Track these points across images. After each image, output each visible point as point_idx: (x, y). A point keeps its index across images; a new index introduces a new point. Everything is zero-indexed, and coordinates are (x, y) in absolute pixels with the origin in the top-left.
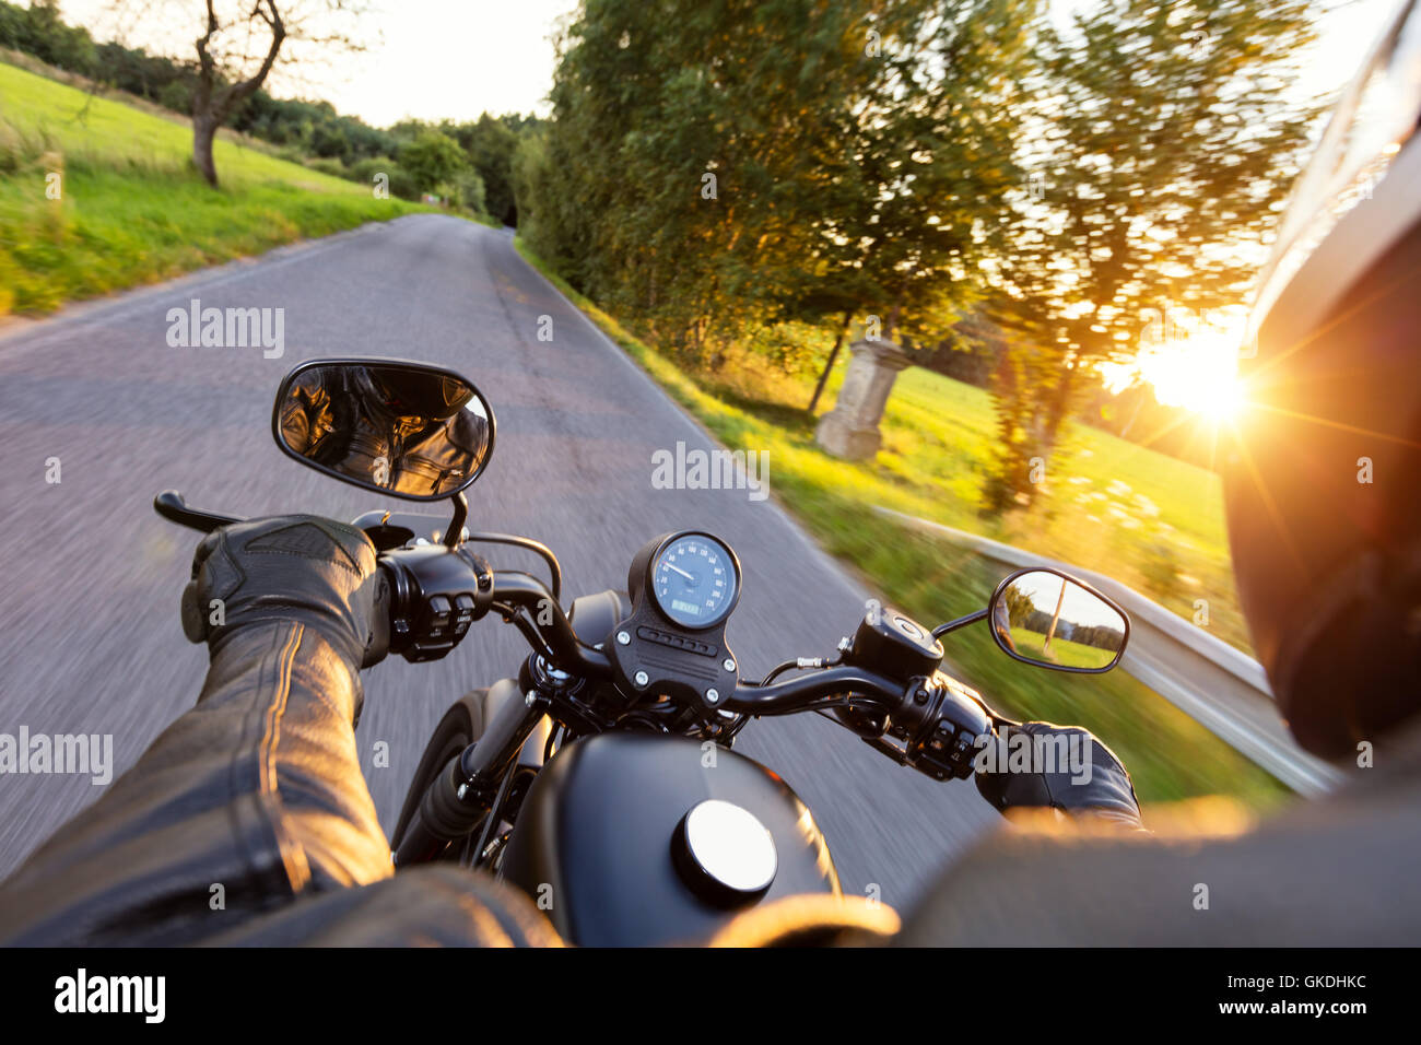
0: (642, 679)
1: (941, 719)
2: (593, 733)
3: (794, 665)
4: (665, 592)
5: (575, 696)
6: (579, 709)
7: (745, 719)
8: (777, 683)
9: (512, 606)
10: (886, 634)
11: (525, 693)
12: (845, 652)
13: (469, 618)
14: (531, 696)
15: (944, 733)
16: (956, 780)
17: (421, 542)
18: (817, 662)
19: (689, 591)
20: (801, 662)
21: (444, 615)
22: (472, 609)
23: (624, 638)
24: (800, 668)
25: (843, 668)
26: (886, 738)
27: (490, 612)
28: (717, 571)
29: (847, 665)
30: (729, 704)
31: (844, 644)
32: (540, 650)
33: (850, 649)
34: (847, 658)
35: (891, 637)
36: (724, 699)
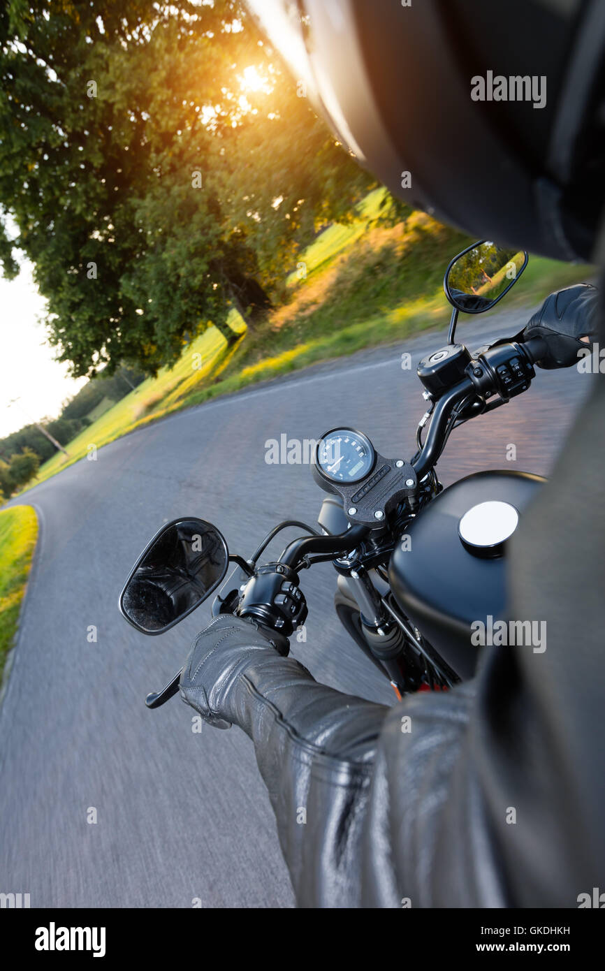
0: (379, 515)
1: (496, 370)
2: (391, 554)
3: (421, 429)
4: (341, 475)
5: (367, 552)
6: (375, 554)
7: (432, 470)
8: (425, 441)
9: (302, 560)
10: (434, 371)
11: (350, 576)
12: (430, 398)
13: (295, 588)
14: (354, 574)
15: (504, 372)
16: (533, 380)
17: (242, 588)
18: (427, 415)
19: (348, 462)
20: (421, 424)
21: (286, 600)
22: (292, 584)
23: (352, 511)
24: (424, 426)
25: (438, 404)
26: (488, 401)
27: (299, 574)
28: (347, 441)
29: (438, 400)
30: (420, 476)
31: (426, 395)
32: (333, 558)
33: (430, 394)
34: (434, 399)
35: (437, 369)
36: (415, 477)
